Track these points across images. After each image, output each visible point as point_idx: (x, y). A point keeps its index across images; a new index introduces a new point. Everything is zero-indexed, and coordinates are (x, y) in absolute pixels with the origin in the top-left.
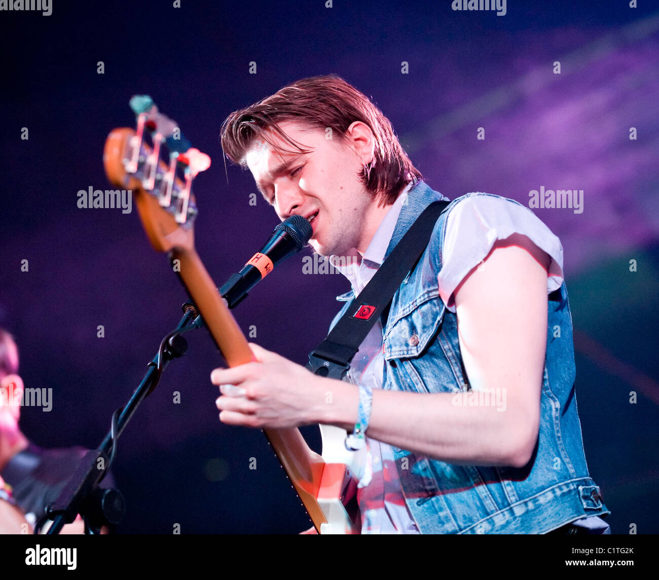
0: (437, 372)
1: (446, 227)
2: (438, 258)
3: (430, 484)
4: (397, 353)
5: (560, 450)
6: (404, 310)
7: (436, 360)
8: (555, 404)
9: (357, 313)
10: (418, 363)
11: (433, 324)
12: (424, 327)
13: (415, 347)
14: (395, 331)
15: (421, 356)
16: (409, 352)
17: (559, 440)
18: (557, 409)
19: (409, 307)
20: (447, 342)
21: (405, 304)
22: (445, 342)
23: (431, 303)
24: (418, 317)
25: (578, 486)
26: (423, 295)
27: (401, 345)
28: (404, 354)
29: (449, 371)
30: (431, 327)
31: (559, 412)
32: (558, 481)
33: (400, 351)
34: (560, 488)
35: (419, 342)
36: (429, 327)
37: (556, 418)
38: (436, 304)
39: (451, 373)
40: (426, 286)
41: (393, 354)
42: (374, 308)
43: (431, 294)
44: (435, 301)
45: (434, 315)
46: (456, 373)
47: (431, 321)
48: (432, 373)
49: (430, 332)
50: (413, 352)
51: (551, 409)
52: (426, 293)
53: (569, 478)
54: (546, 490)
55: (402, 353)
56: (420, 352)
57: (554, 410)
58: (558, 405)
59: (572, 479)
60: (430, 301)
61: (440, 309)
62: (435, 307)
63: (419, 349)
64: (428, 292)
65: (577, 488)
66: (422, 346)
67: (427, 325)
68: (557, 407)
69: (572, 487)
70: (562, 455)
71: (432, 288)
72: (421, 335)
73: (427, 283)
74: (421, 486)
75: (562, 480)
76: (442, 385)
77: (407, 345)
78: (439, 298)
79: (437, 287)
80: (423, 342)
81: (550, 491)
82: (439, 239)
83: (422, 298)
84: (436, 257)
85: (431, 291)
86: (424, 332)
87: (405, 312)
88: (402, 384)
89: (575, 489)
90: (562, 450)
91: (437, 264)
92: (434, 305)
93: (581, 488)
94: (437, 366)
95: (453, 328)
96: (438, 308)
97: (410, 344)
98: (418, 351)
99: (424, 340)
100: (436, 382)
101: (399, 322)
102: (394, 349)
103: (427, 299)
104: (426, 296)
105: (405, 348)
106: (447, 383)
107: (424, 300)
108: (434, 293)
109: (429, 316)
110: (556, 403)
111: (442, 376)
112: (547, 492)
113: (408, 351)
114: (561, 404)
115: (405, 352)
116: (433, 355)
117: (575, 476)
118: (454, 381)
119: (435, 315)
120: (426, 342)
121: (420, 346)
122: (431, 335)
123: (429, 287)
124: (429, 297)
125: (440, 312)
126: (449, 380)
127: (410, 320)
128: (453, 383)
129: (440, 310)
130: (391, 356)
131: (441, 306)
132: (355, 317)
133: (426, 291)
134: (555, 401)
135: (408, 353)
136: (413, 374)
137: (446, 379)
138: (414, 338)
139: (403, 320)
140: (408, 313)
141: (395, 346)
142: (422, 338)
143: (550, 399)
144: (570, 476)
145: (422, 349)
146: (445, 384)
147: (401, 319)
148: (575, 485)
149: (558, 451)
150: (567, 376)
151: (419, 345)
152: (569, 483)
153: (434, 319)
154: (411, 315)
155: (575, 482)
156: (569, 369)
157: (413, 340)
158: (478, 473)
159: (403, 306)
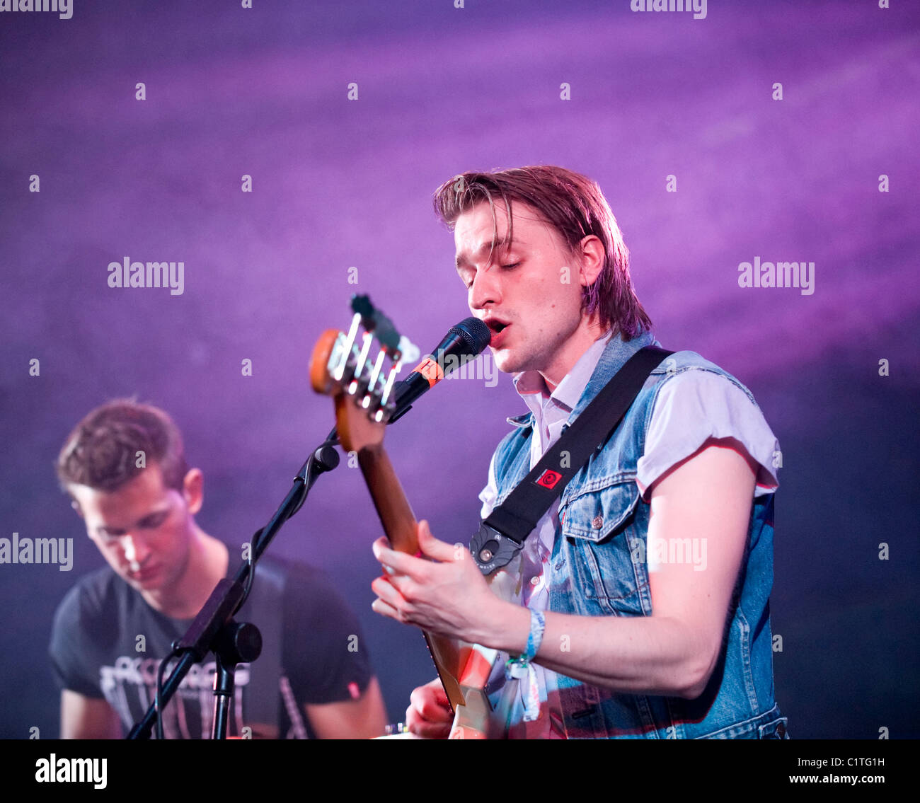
0: (615, 565)
1: (655, 403)
2: (641, 436)
3: (591, 698)
4: (576, 532)
5: (745, 681)
6: (593, 484)
7: (616, 550)
8: (744, 628)
9: (540, 478)
10: (597, 549)
11: (622, 512)
12: (611, 512)
13: (597, 532)
14: (579, 506)
15: (602, 543)
16: (590, 535)
17: (747, 669)
18: (746, 633)
19: (600, 482)
20: (633, 534)
21: (595, 477)
22: (631, 533)
23: (624, 487)
24: (606, 498)
25: (758, 726)
26: (617, 476)
27: (582, 524)
28: (583, 535)
29: (628, 566)
30: (619, 514)
31: (748, 637)
32: (735, 721)
33: (580, 530)
34: (736, 729)
35: (602, 527)
36: (617, 513)
37: (745, 644)
38: (630, 490)
39: (631, 568)
40: (623, 466)
41: (572, 530)
42: (560, 476)
43: (626, 477)
44: (629, 486)
45: (625, 501)
46: (636, 569)
47: (620, 508)
48: (610, 565)
49: (617, 520)
50: (593, 536)
51: (739, 633)
52: (621, 474)
53: (748, 716)
54: (719, 731)
55: (581, 533)
56: (601, 538)
57: (742, 634)
58: (747, 629)
59: (753, 717)
60: (623, 484)
61: (634, 496)
62: (628, 493)
63: (601, 535)
64: (623, 474)
65: (758, 728)
66: (605, 532)
67: (615, 511)
68: (746, 631)
69: (750, 728)
70: (746, 687)
71: (628, 470)
72: (606, 521)
73: (624, 463)
74: (581, 697)
75: (741, 719)
76: (618, 581)
77: (589, 525)
78: (634, 483)
79: (633, 471)
80: (607, 529)
81: (723, 732)
82: (645, 413)
83: (615, 479)
84: (639, 435)
85: (627, 474)
86: (610, 518)
87: (594, 486)
88: (577, 565)
89: (753, 730)
90: (749, 681)
91: (639, 442)
92: (627, 490)
93: (761, 728)
94: (617, 557)
95: (643, 519)
96: (630, 495)
97: (593, 526)
98: (599, 537)
99: (608, 527)
100: (612, 576)
101: (585, 496)
102: (574, 525)
103: (620, 482)
104: (620, 477)
105: (586, 528)
106: (624, 580)
107: (617, 481)
108: (630, 476)
109: (619, 500)
110: (746, 626)
111: (620, 571)
112: (720, 733)
113: (588, 532)
114: (751, 628)
115: (585, 534)
116: (616, 544)
117: (757, 714)
118: (632, 578)
119: (626, 503)
120: (610, 531)
121: (602, 532)
122: (616, 524)
123: (626, 468)
124: (623, 479)
125: (633, 500)
126: (626, 577)
127: (598, 497)
128: (630, 580)
129: (632, 497)
130: (569, 532)
131: (634, 493)
132: (536, 484)
133: (621, 472)
134: (744, 624)
135: (587, 536)
136: (590, 559)
137: (623, 574)
138: (598, 520)
139: (590, 496)
140: (597, 490)
141: (576, 522)
142: (606, 524)
143: (739, 620)
144: (751, 713)
145: (604, 536)
146: (621, 580)
147: (587, 494)
148: (755, 725)
149: (743, 683)
150: (760, 590)
151: (601, 530)
152: (748, 723)
153: (625, 507)
154: (600, 492)
155: (755, 720)
156: (763, 581)
157: (597, 522)
158: (646, 700)
159: (592, 478)
